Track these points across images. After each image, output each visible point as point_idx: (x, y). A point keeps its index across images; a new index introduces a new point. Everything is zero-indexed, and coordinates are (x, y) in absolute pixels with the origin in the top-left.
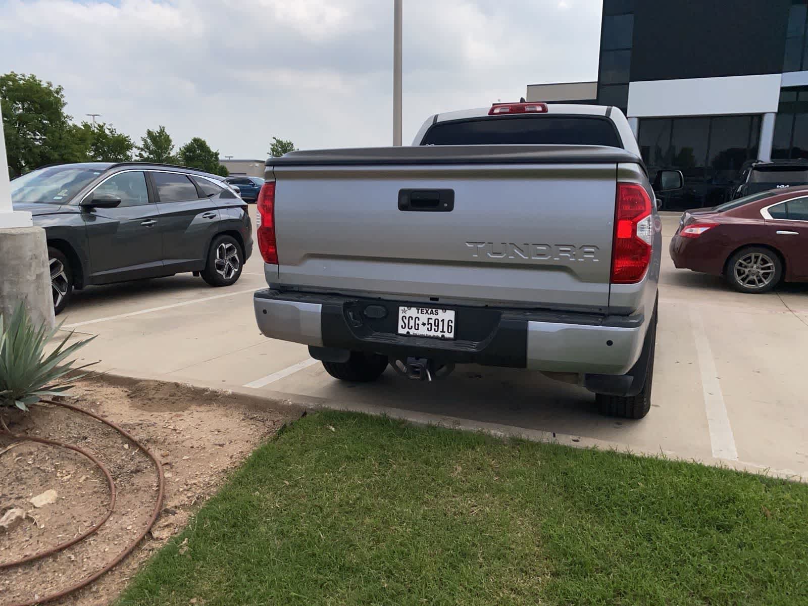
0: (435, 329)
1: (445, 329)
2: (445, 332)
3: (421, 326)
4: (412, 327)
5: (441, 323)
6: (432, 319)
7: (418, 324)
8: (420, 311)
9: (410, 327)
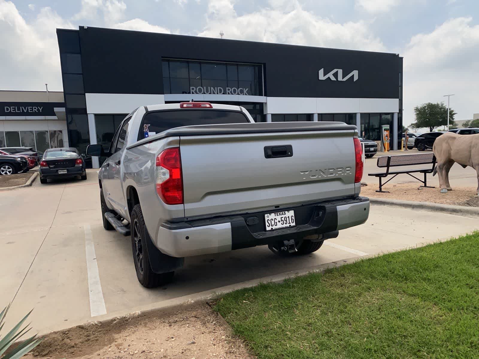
0: (285, 223)
1: (291, 222)
2: (290, 223)
3: (278, 223)
4: (273, 225)
5: (288, 219)
6: (283, 217)
7: (276, 222)
8: (276, 214)
9: (272, 225)
